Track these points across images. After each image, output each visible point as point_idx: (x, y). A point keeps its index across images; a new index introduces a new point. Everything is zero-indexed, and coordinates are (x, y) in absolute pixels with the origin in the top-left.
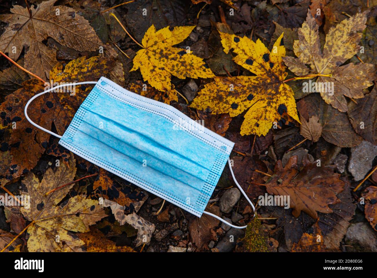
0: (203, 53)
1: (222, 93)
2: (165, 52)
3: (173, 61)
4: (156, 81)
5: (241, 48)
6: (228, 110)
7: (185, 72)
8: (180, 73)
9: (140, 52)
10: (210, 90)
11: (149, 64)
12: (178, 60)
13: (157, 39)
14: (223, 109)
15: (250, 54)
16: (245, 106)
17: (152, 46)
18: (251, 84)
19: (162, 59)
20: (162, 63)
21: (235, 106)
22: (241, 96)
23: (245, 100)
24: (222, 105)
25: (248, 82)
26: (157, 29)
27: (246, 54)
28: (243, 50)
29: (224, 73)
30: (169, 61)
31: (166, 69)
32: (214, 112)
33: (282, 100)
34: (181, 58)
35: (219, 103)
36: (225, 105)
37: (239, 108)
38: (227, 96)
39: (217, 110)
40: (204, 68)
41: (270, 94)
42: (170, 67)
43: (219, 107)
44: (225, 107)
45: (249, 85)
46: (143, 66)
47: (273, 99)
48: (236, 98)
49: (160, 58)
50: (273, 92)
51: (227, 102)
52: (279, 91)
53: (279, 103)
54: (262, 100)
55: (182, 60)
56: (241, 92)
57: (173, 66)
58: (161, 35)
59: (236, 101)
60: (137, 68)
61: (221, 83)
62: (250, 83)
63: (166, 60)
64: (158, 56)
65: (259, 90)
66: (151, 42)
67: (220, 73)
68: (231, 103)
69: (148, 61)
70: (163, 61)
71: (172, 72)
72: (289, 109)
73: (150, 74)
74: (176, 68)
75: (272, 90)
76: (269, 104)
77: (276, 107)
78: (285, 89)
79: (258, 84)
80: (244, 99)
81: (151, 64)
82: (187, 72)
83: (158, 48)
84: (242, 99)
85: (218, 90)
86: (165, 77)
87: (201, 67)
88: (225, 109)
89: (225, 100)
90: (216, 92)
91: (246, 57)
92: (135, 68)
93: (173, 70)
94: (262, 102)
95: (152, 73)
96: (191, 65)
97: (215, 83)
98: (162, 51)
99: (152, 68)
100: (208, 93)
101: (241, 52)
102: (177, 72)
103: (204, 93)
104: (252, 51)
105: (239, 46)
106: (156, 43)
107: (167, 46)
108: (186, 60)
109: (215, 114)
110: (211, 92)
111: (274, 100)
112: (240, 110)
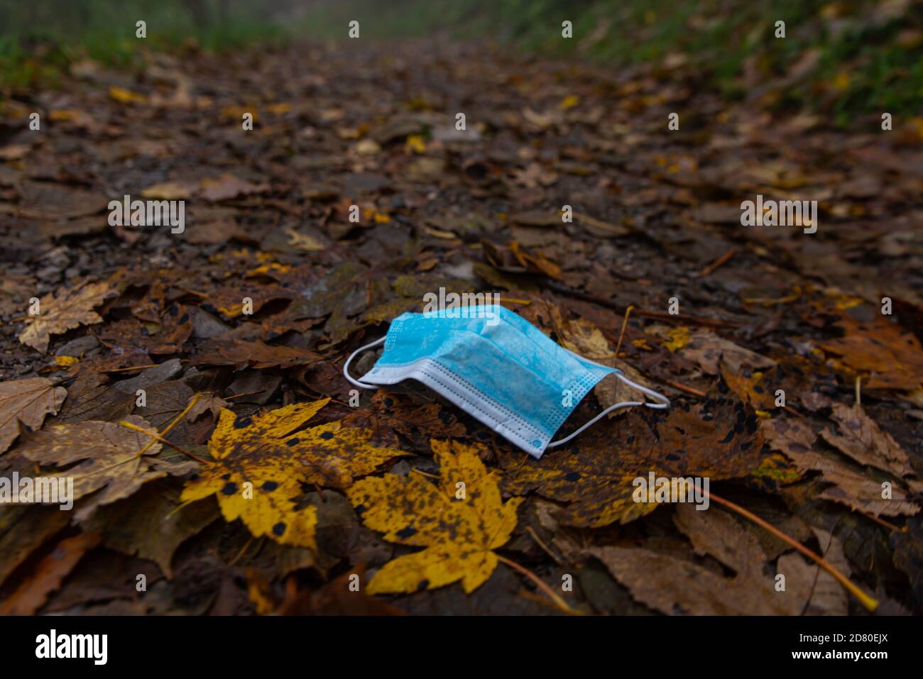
0: (362, 537)
1: (344, 455)
2: (446, 535)
3: (431, 516)
4: (471, 470)
5: (276, 510)
6: (341, 433)
7: (409, 486)
8: (419, 487)
9: (500, 540)
10: (366, 462)
11: (483, 512)
12: (419, 518)
13: (461, 562)
14: (349, 434)
15: (264, 498)
16: (308, 433)
17: (474, 551)
18: (284, 459)
19: (453, 521)
20: (453, 512)
21: (327, 436)
22: (310, 445)
23: (304, 440)
24: (349, 440)
25: (286, 464)
26: (459, 583)
27: (271, 500)
28: (273, 506)
29: (328, 492)
30: (437, 515)
31: (446, 499)
32: (367, 434)
33: (236, 435)
34: (412, 522)
35: (355, 445)
36: (344, 438)
37: (320, 433)
38: (336, 450)
39: (361, 435)
40: (367, 504)
41: (252, 445)
42: (437, 503)
43: (356, 440)
44: (345, 435)
45: (288, 459)
46: (495, 507)
47: (252, 438)
48: (320, 445)
49: (458, 523)
50: (245, 447)
51: (340, 442)
52: (233, 448)
53: (243, 430)
54: (273, 438)
55: (411, 517)
56: (308, 450)
57: (431, 503)
58: (451, 569)
59: (322, 441)
60: (509, 503)
61: (342, 470)
62: (284, 462)
63: (446, 518)
64: (462, 529)
65: (271, 450)
66: (475, 559)
67: (336, 494)
68: (332, 440)
69: (485, 517)
70: (451, 517)
71: (436, 490)
72: (231, 423)
73: (482, 486)
74: (426, 498)
75: (248, 449)
76: (263, 431)
77: (253, 427)
78: (221, 451)
79: (269, 458)
80: (306, 442)
81: (479, 510)
82: (405, 486)
83: (460, 544)
84: (310, 442)
85: (351, 461)
86: (451, 478)
87: (373, 505)
88: (345, 433)
89: (343, 445)
90: (355, 457)
91: (273, 495)
92: (513, 503)
93: (433, 496)
94: (275, 435)
95: (477, 490)
96: (393, 506)
97: (354, 473)
98: (453, 537)
99: (477, 501)
100: (371, 458)
101: (279, 504)
102: (424, 490)
103: (378, 459)
104: (255, 503)
105: (279, 515)
106: (465, 555)
107: (440, 545)
108: (402, 518)
109: (366, 430)
110: (365, 458)
111: (250, 435)
112: (319, 429)
